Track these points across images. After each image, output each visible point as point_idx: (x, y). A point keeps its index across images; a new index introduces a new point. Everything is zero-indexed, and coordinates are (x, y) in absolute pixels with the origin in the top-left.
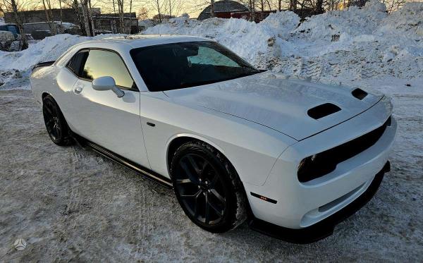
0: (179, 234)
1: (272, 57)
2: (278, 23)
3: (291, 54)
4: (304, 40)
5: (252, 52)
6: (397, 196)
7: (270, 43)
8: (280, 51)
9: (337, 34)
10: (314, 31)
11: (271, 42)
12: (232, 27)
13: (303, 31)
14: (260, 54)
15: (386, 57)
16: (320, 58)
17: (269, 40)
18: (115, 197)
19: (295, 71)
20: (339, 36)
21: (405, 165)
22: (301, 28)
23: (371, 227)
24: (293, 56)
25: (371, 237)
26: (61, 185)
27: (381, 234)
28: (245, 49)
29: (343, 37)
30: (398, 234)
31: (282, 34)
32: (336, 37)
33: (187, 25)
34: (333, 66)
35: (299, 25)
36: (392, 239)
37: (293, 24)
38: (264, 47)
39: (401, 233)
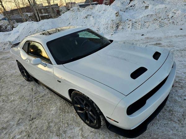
0: (78, 129)
1: (118, 21)
2: (120, 3)
3: (127, 19)
4: (132, 10)
5: (109, 20)
6: (177, 98)
7: (116, 15)
8: (122, 18)
9: (147, 5)
10: (137, 5)
11: (117, 14)
12: (99, 9)
13: (132, 6)
14: (112, 21)
15: (170, 15)
16: (140, 20)
17: (116, 13)
18: (51, 109)
19: (129, 27)
20: (148, 7)
21: (180, 78)
22: (130, 5)
23: (165, 118)
24: (128, 20)
25: (165, 124)
26: (29, 104)
27: (170, 122)
28: (106, 19)
29: (150, 7)
30: (177, 121)
31: (122, 9)
32: (147, 7)
33: (78, 10)
34: (146, 23)
35: (130, 3)
36: (174, 125)
37: (127, 3)
38: (114, 17)
39: (179, 121)
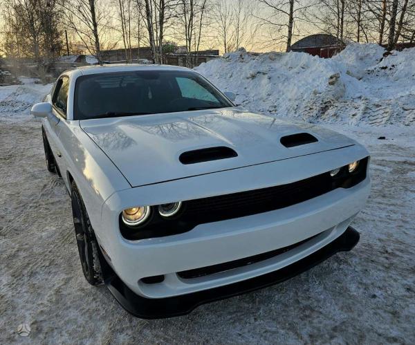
0: (63, 277)
1: (330, 97)
2: (353, 57)
3: (358, 95)
4: (383, 79)
5: (306, 91)
7: (331, 80)
8: (344, 92)
10: (400, 67)
11: (334, 80)
12: (290, 62)
13: (385, 68)
14: (315, 93)
16: (393, 101)
17: (331, 78)
18: (47, 228)
19: (354, 115)
22: (382, 64)
23: (280, 319)
24: (360, 97)
25: (266, 332)
27: (282, 332)
28: (299, 87)
31: (354, 71)
33: (241, 60)
34: (406, 112)
35: (381, 60)
37: (374, 59)
38: (322, 85)
